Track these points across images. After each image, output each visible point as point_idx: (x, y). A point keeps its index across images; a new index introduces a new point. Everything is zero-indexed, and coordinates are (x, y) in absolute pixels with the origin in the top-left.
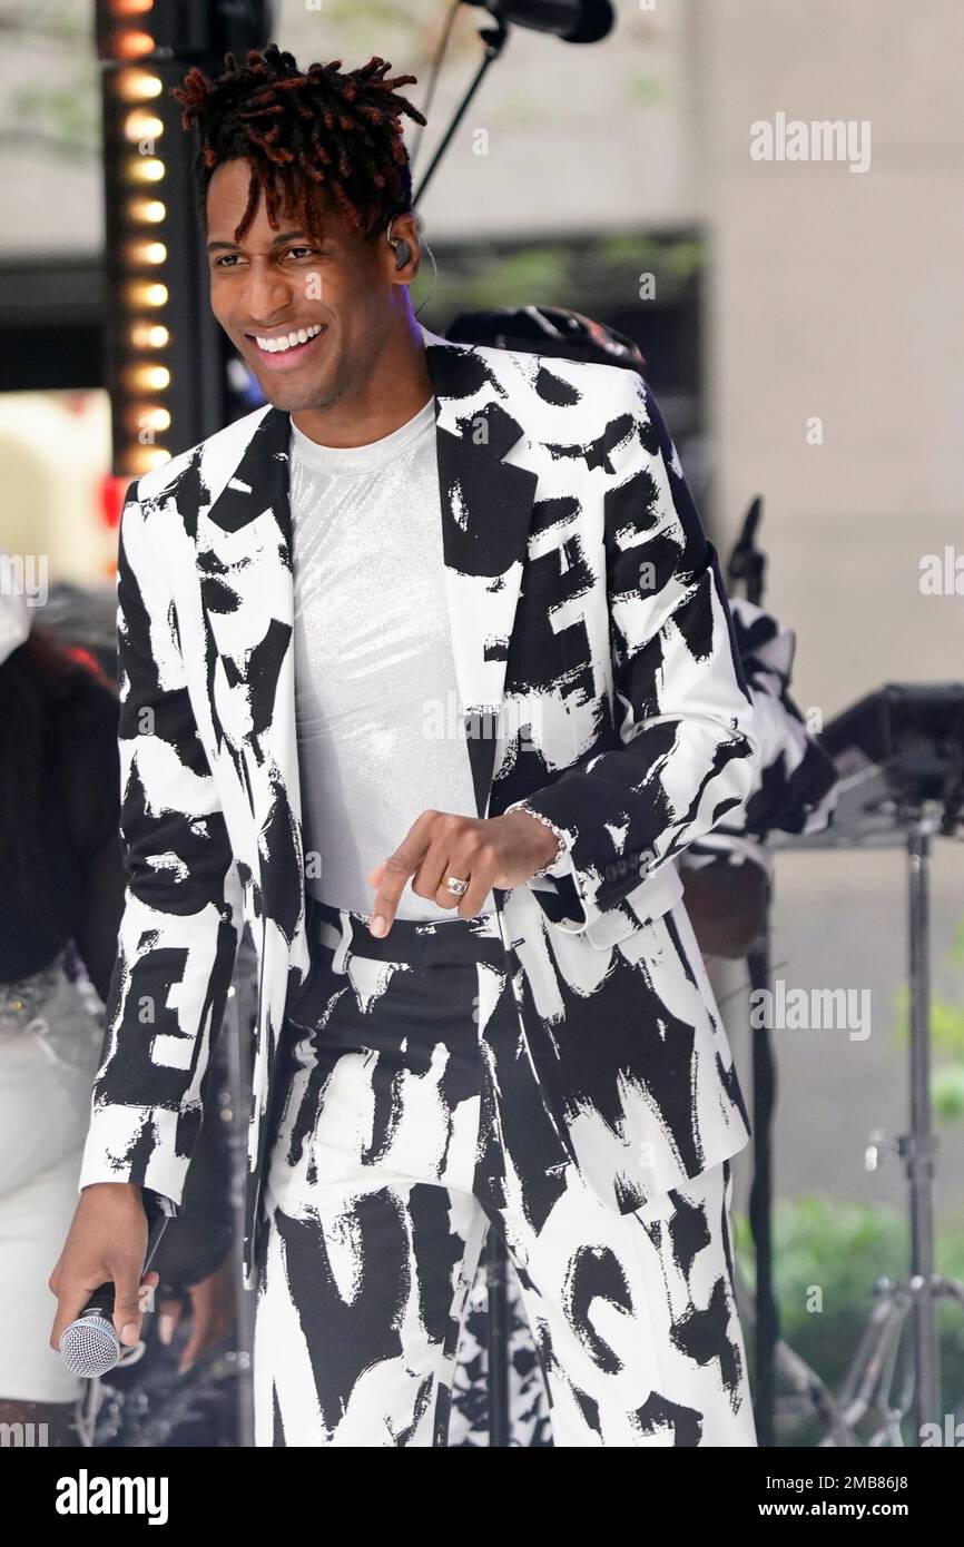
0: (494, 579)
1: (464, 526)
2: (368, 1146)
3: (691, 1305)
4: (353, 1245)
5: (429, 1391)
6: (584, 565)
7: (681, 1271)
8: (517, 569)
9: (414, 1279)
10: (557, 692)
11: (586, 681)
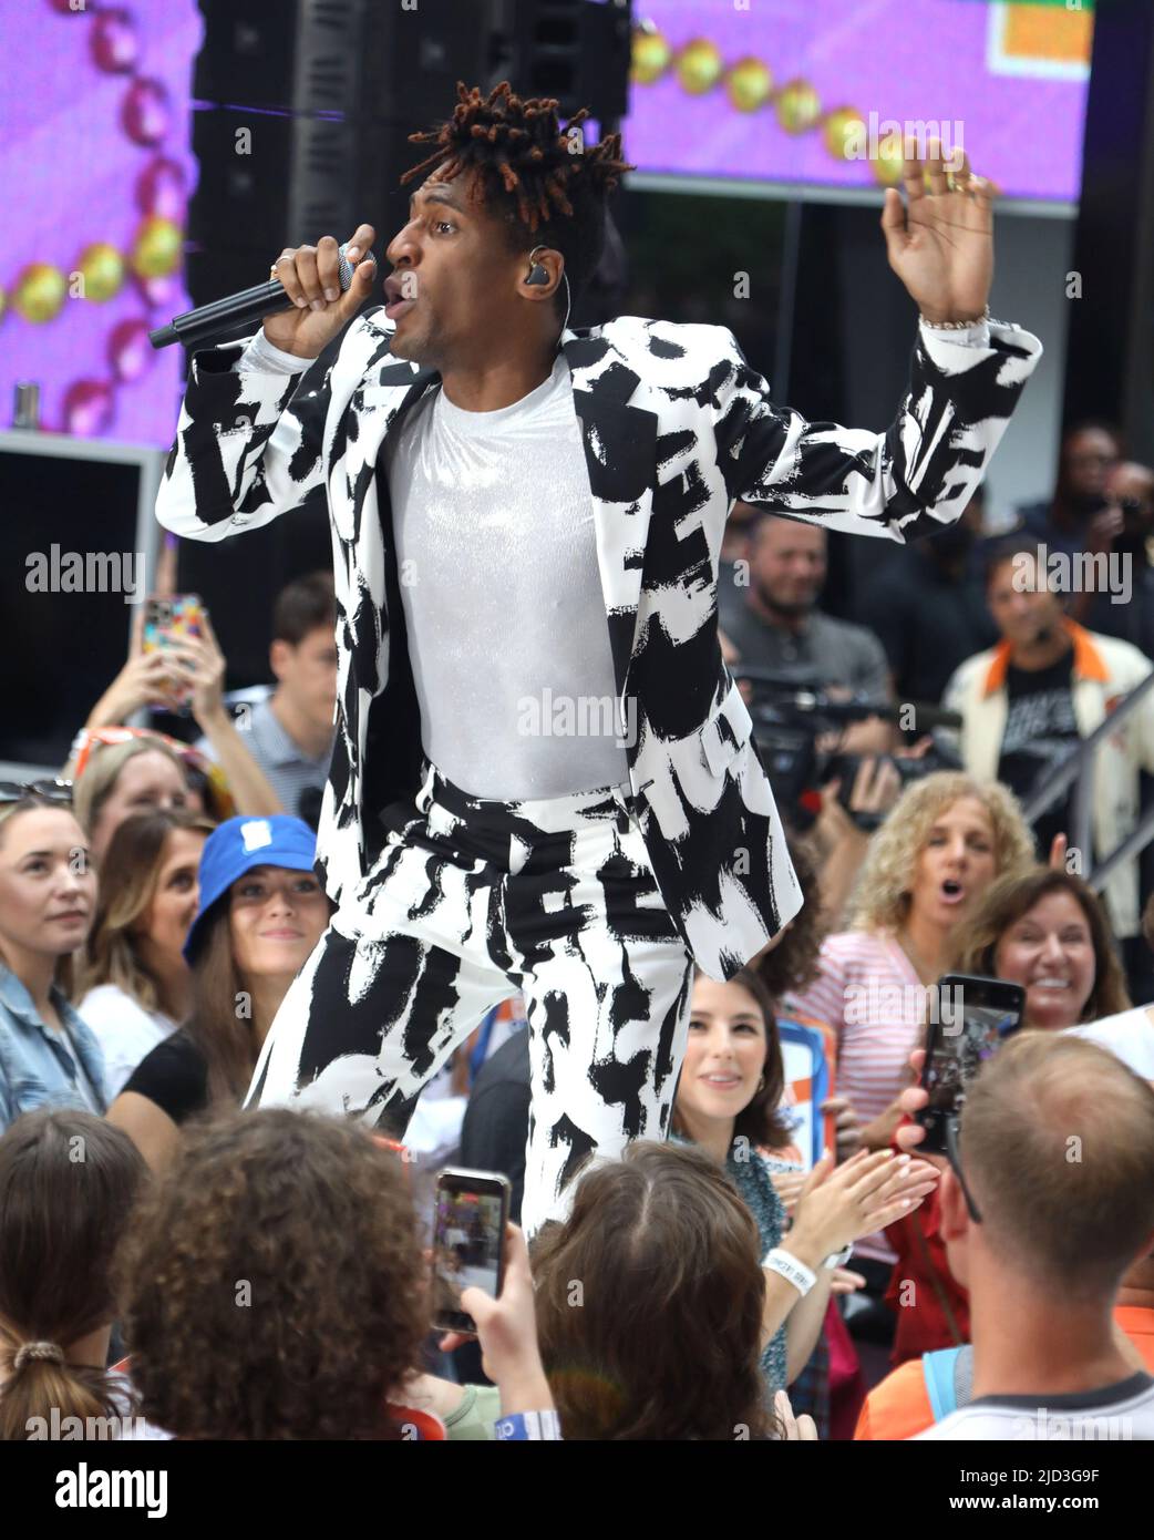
0: (630, 504)
1: (603, 461)
2: (418, 906)
3: (612, 1054)
4: (374, 963)
5: (389, 1090)
6: (702, 483)
7: (612, 1026)
8: (648, 495)
9: (409, 1006)
10: (681, 584)
11: (705, 573)
